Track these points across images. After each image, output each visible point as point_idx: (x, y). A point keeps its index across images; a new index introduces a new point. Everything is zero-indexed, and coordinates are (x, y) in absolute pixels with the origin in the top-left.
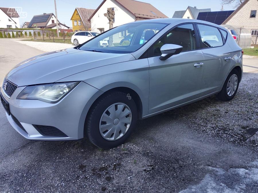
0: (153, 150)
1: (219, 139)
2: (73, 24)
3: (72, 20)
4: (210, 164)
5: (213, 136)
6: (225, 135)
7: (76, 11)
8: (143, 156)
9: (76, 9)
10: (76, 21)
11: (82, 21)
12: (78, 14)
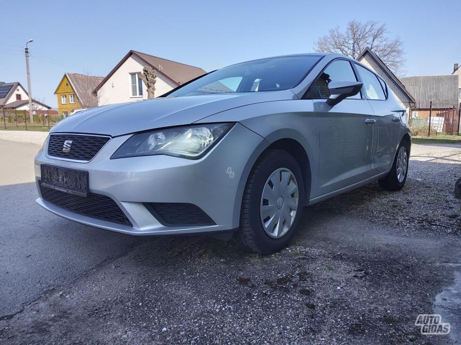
1: (430, 232)
2: (60, 100)
3: (56, 95)
4: (447, 261)
5: (420, 229)
6: (434, 227)
7: (65, 79)
8: (335, 260)
9: (65, 76)
10: (66, 97)
11: (76, 96)
12: (68, 84)
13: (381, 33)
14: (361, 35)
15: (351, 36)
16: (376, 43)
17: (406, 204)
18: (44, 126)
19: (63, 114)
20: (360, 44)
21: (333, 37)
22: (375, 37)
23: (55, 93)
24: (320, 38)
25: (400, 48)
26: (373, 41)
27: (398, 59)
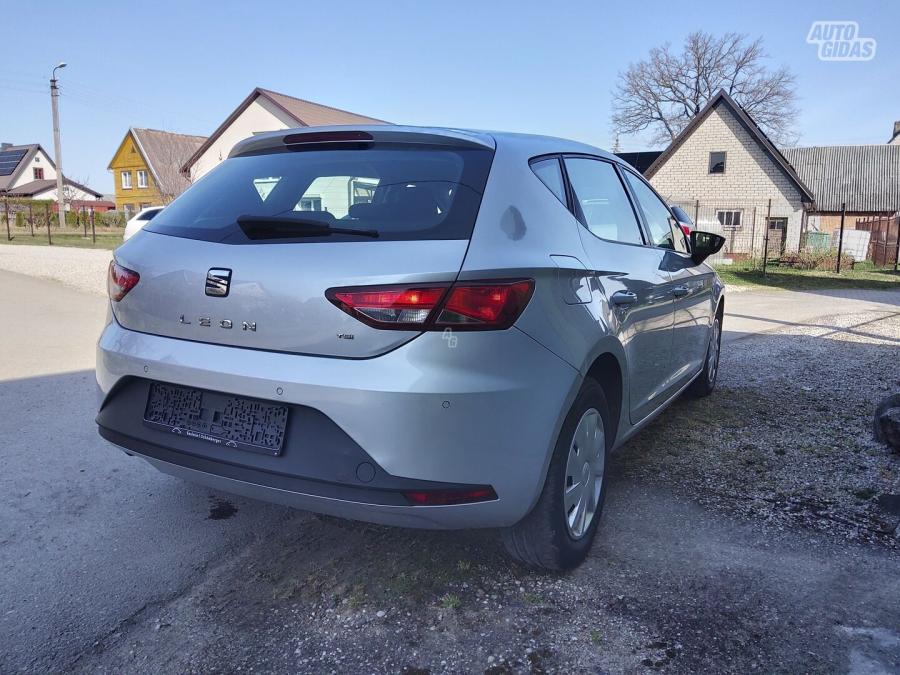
0: (632, 591)
1: (814, 537)
2: (118, 182)
3: (112, 171)
4: (839, 619)
5: (792, 529)
6: (823, 522)
7: (130, 141)
8: (611, 615)
9: (130, 134)
10: (130, 174)
11: (151, 172)
12: (136, 150)
13: (753, 57)
14: (713, 62)
15: (693, 63)
16: (742, 76)
17: (774, 457)
18: (85, 236)
19: (126, 209)
20: (710, 79)
21: (657, 62)
22: (740, 66)
23: (110, 167)
24: (631, 67)
25: (789, 87)
26: (737, 71)
27: (784, 110)
